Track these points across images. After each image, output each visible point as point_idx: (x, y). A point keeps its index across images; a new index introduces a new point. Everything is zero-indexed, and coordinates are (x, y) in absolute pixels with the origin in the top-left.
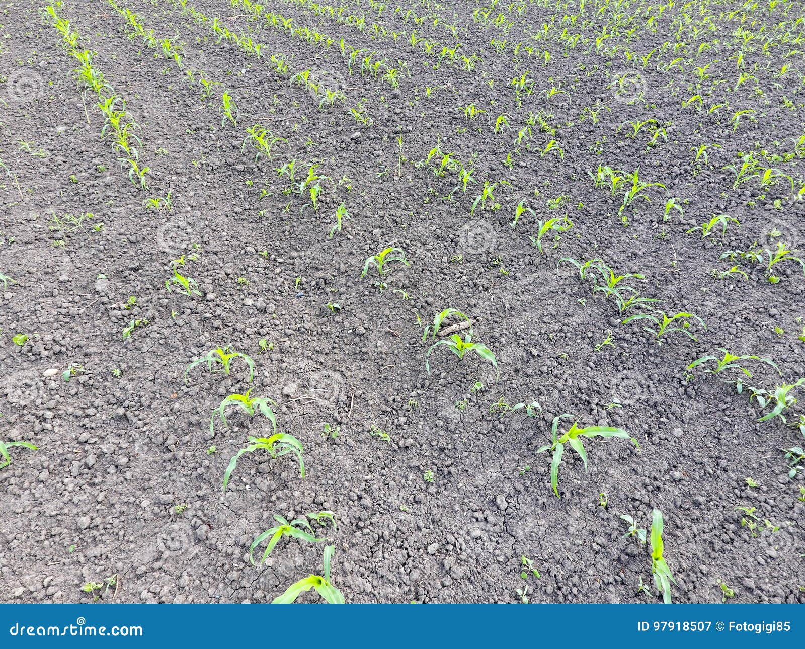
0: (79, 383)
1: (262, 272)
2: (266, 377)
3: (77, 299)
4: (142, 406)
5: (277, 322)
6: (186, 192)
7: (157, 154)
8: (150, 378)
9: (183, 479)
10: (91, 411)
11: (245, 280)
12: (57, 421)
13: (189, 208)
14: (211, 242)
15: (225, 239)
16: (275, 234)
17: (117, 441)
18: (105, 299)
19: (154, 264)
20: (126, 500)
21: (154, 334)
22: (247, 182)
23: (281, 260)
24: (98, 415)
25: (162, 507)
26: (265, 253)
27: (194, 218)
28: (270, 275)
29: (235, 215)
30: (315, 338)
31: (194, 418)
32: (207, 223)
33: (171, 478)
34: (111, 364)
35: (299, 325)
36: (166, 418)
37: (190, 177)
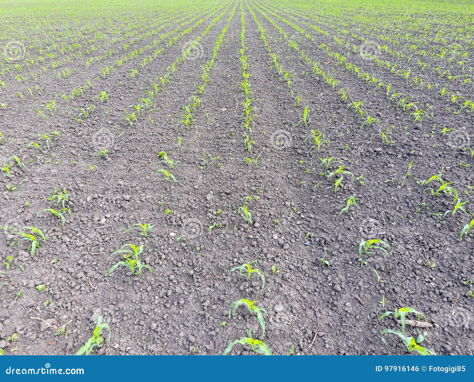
0: (181, 246)
1: (289, 220)
2: (268, 291)
3: (197, 200)
4: (201, 274)
5: (287, 258)
6: (267, 158)
7: (260, 133)
8: (211, 260)
9: (203, 332)
10: (180, 265)
11: (278, 222)
12: (165, 262)
13: (265, 168)
14: (269, 191)
15: (276, 192)
16: (305, 198)
17: (184, 288)
18: (208, 205)
19: (237, 194)
20: (175, 326)
21: (222, 236)
22: (301, 162)
23: (303, 216)
24: (182, 268)
25: (188, 343)
26: (295, 209)
27: (265, 175)
28: (293, 224)
29: (287, 179)
30: (306, 279)
31: (222, 297)
32: (271, 179)
33: (198, 328)
34: (197, 242)
35: (299, 265)
36: (209, 289)
37: (272, 150)
